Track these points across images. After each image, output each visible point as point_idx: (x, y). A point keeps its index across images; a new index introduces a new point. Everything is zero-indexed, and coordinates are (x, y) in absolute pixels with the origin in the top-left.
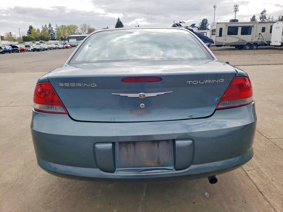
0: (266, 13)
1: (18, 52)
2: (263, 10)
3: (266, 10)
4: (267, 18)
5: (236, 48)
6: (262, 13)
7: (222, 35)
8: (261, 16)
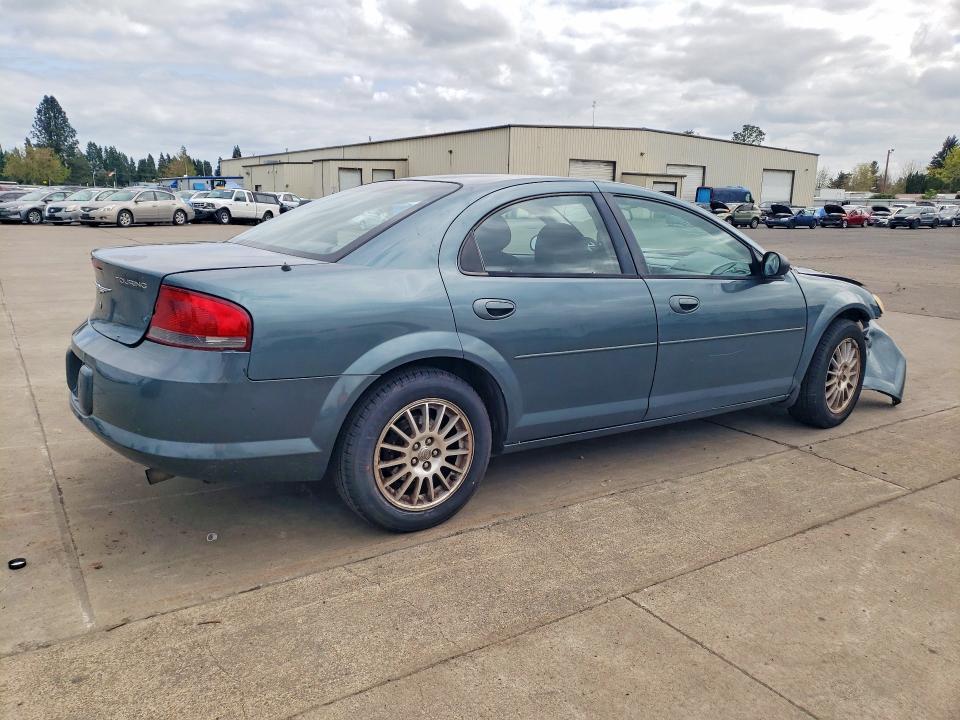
1: (840, 226)
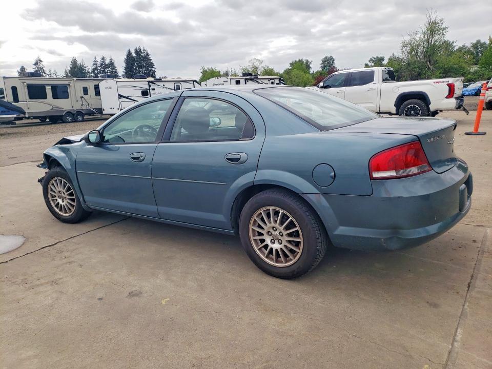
0: (42, 63)
2: (36, 58)
3: (41, 59)
4: (47, 72)
5: (42, 121)
6: (36, 64)
7: (20, 100)
8: (36, 69)
